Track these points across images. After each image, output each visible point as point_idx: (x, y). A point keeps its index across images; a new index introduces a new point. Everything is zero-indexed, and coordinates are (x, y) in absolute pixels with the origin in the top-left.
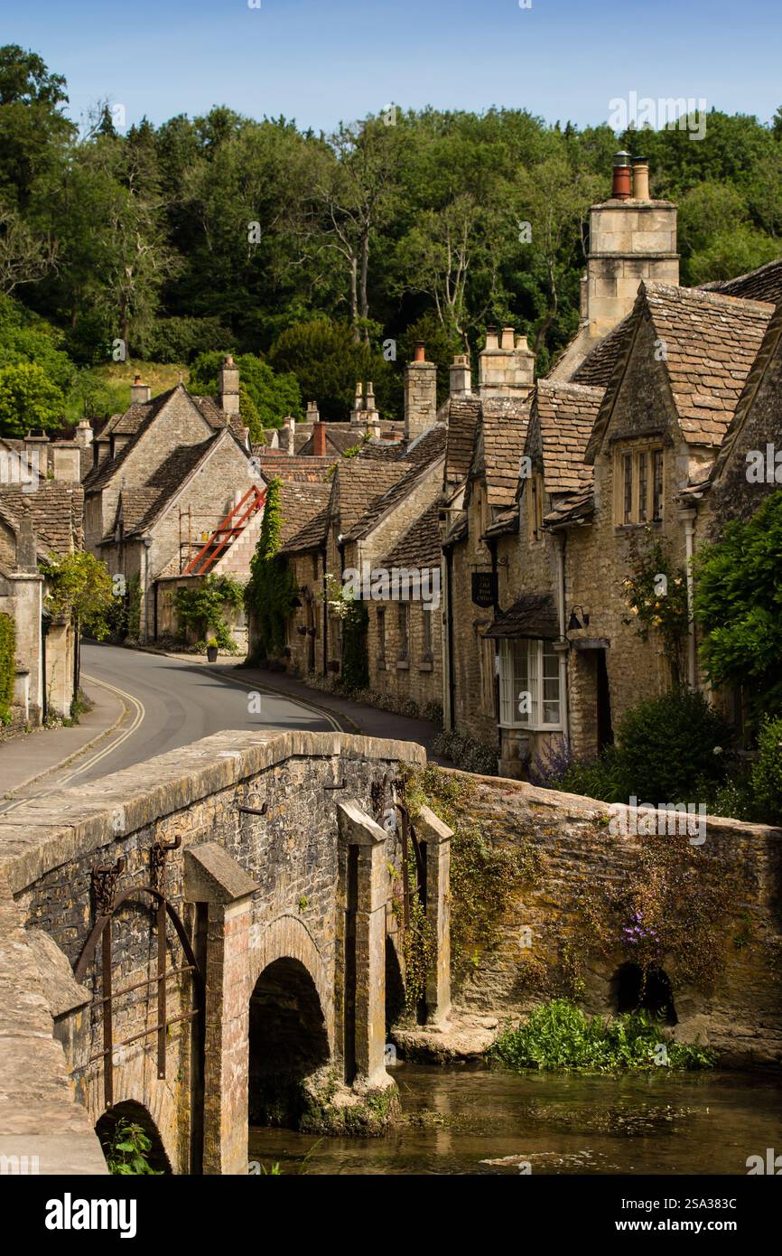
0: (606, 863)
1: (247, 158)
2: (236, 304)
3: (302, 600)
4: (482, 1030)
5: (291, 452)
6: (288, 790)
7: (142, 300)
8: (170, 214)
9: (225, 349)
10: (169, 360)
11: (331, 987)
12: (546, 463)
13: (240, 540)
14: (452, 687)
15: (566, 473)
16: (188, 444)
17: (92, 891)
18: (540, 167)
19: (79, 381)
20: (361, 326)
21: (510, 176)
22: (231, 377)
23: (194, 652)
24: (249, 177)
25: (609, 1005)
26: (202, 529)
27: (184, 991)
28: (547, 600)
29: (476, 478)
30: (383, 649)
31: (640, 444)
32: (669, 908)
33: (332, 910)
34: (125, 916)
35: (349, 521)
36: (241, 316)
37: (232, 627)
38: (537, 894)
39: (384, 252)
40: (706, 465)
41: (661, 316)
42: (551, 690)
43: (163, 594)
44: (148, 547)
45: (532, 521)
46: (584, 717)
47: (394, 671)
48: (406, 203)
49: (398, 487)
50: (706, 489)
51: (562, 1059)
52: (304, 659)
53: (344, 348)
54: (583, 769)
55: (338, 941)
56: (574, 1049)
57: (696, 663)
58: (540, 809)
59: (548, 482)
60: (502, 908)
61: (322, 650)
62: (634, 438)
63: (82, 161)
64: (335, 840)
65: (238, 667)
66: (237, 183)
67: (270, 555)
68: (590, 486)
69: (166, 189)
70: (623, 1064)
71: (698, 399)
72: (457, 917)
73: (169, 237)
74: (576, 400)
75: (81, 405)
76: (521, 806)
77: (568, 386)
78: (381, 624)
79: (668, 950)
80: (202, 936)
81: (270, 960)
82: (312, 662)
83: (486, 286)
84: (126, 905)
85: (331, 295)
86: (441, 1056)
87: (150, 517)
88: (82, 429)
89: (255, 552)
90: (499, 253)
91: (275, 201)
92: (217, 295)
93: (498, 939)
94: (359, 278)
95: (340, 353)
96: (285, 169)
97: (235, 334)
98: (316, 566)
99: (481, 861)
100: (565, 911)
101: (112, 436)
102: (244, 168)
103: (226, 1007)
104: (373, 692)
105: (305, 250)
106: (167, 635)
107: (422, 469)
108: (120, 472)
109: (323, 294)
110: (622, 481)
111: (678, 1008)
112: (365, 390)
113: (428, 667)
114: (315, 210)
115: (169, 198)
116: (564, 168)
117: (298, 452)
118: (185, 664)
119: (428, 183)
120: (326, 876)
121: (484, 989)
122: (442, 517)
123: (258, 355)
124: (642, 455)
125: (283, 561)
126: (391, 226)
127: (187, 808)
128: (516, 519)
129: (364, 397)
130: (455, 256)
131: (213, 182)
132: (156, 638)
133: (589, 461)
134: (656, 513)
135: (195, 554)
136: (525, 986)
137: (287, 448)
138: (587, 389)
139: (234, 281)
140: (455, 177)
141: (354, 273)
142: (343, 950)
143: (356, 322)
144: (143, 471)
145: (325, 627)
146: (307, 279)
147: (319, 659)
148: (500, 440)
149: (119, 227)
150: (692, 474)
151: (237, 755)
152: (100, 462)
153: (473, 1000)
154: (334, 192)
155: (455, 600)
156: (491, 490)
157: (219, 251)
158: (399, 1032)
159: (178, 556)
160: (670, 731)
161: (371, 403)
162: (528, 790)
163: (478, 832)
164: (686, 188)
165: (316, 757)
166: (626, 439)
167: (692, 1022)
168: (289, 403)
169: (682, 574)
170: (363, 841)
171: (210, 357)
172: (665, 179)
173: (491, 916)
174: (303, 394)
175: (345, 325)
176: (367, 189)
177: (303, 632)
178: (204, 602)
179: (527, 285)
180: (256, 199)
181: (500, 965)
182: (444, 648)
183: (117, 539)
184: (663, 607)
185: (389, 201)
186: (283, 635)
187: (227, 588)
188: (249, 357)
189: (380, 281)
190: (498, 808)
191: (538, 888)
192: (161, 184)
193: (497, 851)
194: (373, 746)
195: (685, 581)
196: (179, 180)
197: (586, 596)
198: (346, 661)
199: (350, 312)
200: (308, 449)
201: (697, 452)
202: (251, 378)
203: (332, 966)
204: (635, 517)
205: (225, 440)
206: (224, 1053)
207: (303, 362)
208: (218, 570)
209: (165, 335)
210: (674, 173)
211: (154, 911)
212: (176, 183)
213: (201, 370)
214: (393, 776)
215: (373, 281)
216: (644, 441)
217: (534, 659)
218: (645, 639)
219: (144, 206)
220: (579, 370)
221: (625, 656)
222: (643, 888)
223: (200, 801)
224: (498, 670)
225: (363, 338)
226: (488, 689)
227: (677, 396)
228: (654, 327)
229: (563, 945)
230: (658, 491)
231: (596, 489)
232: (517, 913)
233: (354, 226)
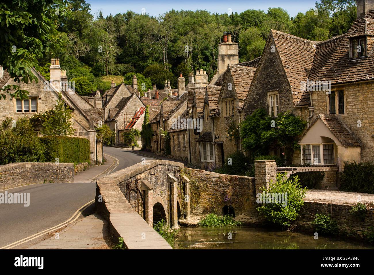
0: (221, 186)
1: (136, 24)
2: (135, 60)
3: (155, 135)
4: (197, 220)
5: (150, 98)
6: (158, 171)
7: (111, 60)
8: (118, 38)
9: (132, 72)
10: (118, 75)
11: (167, 209)
12: (209, 103)
13: (139, 120)
14: (190, 153)
15: (213, 105)
16: (125, 97)
17: (127, 187)
18: (210, 25)
19: (96, 80)
20: (166, 65)
21: (202, 27)
22: (135, 80)
23: (129, 147)
24: (137, 28)
25: (222, 214)
26: (130, 118)
27: (141, 206)
28: (210, 133)
29: (194, 106)
30: (174, 145)
31: (229, 99)
32: (233, 194)
33: (167, 194)
34: (132, 192)
35: (165, 115)
36: (136, 63)
37: (138, 141)
38: (207, 192)
39: (172, 46)
40: (243, 103)
41: (233, 72)
42: (211, 153)
43: (121, 134)
44: (117, 122)
45: (206, 116)
46: (219, 158)
47: (177, 150)
48: (176, 34)
49: (177, 107)
50: (243, 109)
51: (212, 225)
52: (155, 148)
53: (162, 71)
54: (218, 169)
55: (168, 201)
56: (215, 222)
57: (242, 146)
58: (207, 175)
59: (210, 107)
60: (200, 195)
61: (160, 146)
62: (228, 98)
63: (95, 25)
64: (167, 181)
65: (140, 151)
66: (134, 30)
67: (146, 124)
68: (219, 108)
69: (116, 32)
70: (225, 225)
71: (241, 89)
72: (191, 197)
73: (117, 44)
74: (215, 89)
75: (97, 86)
76: (204, 175)
77: (214, 86)
78: (174, 139)
79: (233, 202)
80: (144, 196)
81: (156, 203)
82: (157, 149)
83: (197, 54)
84: (132, 190)
85: (159, 57)
86: (189, 225)
87: (117, 115)
88: (98, 93)
89: (143, 123)
90: (200, 46)
91: (143, 34)
92: (130, 58)
93: (199, 202)
94: (165, 53)
95: (161, 72)
96: (146, 26)
97: (135, 68)
98: (158, 126)
99: (196, 186)
100: (213, 196)
101: (107, 95)
102: (136, 26)
103: (149, 209)
104: (172, 155)
105: (152, 46)
106: (122, 144)
107: (182, 103)
108: (109, 104)
109: (156, 57)
110: (225, 107)
111: (236, 214)
112: (168, 81)
113: (185, 149)
114: (154, 36)
115: (117, 34)
116: (216, 25)
117: (152, 98)
118: (127, 150)
119: (182, 29)
120: (165, 188)
121: (197, 212)
122: (187, 115)
123: (141, 73)
124: (229, 101)
125: (150, 125)
126: (173, 40)
127: (141, 173)
128: (203, 115)
129: (168, 83)
130: (189, 47)
131: (128, 30)
132: (119, 144)
133: (218, 103)
134: (232, 114)
135: (128, 124)
136: (205, 211)
137: (149, 97)
138: (218, 87)
139: (134, 54)
140: (189, 27)
141: (164, 52)
142: (169, 202)
143: (165, 64)
144: (115, 104)
145: (160, 141)
146: (152, 54)
147: (159, 148)
148: (199, 98)
149: (105, 42)
150: (240, 105)
151: (149, 164)
152: (104, 102)
153: (195, 214)
154: (158, 32)
155: (190, 133)
156: (198, 109)
157: (130, 47)
158: (180, 221)
159: (124, 124)
160: (236, 160)
161: (169, 85)
162: (205, 172)
163: (195, 180)
164: (246, 29)
165: (163, 165)
166: (226, 98)
167: (238, 217)
168: (148, 85)
169: (238, 127)
170: (172, 181)
171: (129, 74)
172: (241, 27)
173: (198, 197)
174: (152, 83)
175: (162, 65)
176: (167, 31)
177: (155, 142)
178: (131, 135)
179: (207, 54)
180: (139, 34)
181: (200, 207)
182: (188, 145)
183: (109, 121)
184: (234, 134)
185: (172, 34)
186: (150, 142)
187: (136, 132)
188: (138, 74)
189: (171, 54)
190: (199, 176)
191: (207, 191)
192: (115, 30)
193: (199, 184)
194: (174, 163)
195: (239, 128)
196: (120, 29)
197: (218, 132)
198: (165, 148)
199: (163, 62)
200: (154, 97)
201: (241, 101)
202: (139, 79)
203: (167, 205)
204: (228, 115)
205: (135, 96)
206: (149, 217)
207: (152, 75)
208: (134, 128)
209: (117, 68)
210: (243, 25)
211: (137, 191)
212: (119, 30)
213: (127, 77)
214: (178, 169)
215: (169, 54)
216: (230, 98)
217: (208, 146)
218: (231, 141)
219: (111, 36)
220: (217, 81)
221: (227, 145)
222: (228, 190)
223: (143, 172)
224: (200, 149)
225: (167, 68)
226: (198, 153)
227: (236, 89)
228: (231, 74)
229: (212, 202)
230: (233, 109)
231: (220, 109)
232: (203, 196)
233: (164, 40)
